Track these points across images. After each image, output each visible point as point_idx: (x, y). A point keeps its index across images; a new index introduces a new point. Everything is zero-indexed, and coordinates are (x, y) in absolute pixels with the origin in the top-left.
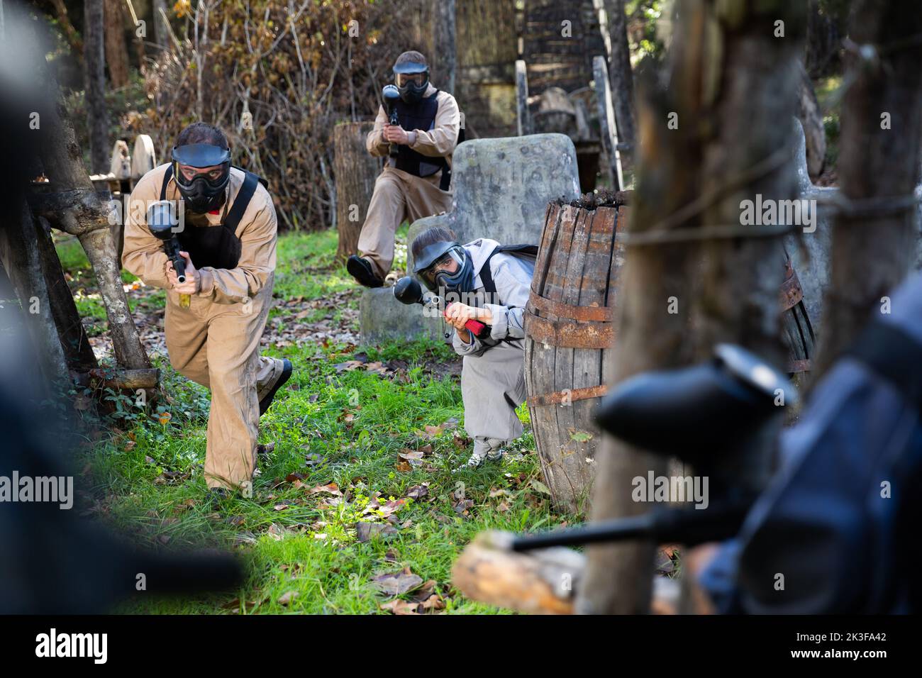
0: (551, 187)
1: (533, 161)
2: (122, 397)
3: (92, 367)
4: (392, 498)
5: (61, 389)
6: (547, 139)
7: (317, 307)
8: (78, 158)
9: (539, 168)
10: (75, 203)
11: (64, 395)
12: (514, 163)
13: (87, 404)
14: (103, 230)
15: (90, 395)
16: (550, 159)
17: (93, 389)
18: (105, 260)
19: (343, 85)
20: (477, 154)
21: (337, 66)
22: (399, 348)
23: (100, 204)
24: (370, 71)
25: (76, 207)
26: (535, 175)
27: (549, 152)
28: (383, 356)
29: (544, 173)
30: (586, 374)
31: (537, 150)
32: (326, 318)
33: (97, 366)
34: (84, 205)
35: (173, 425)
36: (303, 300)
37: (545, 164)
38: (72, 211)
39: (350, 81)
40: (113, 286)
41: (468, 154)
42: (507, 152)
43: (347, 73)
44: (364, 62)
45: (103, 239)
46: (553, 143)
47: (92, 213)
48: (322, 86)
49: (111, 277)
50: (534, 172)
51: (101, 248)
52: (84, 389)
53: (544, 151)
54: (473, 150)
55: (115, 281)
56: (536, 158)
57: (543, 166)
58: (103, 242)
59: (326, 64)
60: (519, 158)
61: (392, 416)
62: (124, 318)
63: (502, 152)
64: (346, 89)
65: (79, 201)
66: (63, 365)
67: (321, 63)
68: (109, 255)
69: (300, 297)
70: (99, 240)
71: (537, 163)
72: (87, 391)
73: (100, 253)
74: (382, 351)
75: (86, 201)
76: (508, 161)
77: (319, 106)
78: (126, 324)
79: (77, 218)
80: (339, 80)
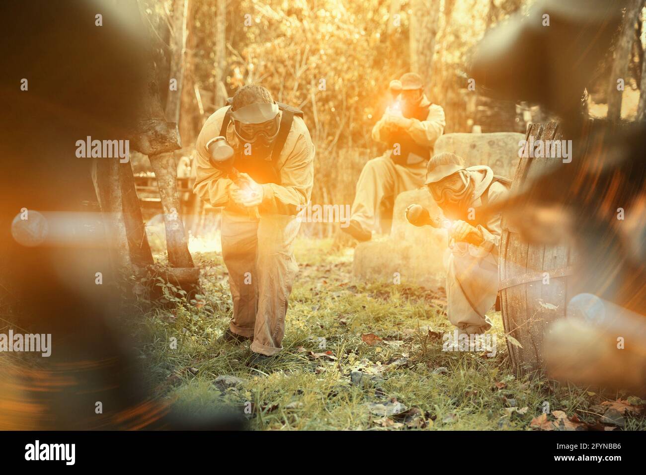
0: (510, 172)
1: (498, 152)
2: (169, 285)
3: (149, 263)
4: (379, 363)
5: (124, 276)
6: (509, 136)
7: (318, 270)
8: (156, 94)
9: (501, 157)
10: (150, 130)
11: (126, 279)
12: (482, 152)
13: (142, 291)
14: (169, 153)
15: (146, 282)
16: (511, 151)
17: (148, 279)
18: (167, 177)
19: (345, 141)
20: (454, 143)
21: (341, 127)
22: (382, 286)
23: (168, 132)
24: (364, 133)
25: (150, 133)
26: (498, 163)
27: (509, 146)
28: (369, 290)
29: (506, 162)
30: (556, 257)
31: (501, 144)
32: (324, 277)
33: (153, 263)
34: (156, 132)
35: (206, 310)
36: (307, 265)
37: (507, 154)
38: (147, 136)
39: (350, 138)
40: (171, 199)
41: (447, 143)
42: (477, 144)
43: (348, 133)
44: (361, 127)
45: (168, 161)
46: (514, 139)
47: (162, 138)
48: (330, 138)
49: (170, 191)
50: (498, 160)
51: (165, 168)
52: (142, 278)
53: (506, 144)
54: (451, 141)
55: (173, 196)
56: (500, 150)
57: (505, 156)
58: (168, 163)
59: (333, 124)
60: (486, 148)
61: (377, 320)
62: (178, 225)
63: (473, 143)
64: (347, 143)
65: (153, 128)
66: (128, 258)
67: (330, 124)
68: (171, 173)
69: (305, 263)
70: (164, 162)
71: (500, 153)
72: (143, 280)
73: (164, 171)
74: (369, 286)
75: (158, 128)
76: (478, 151)
77: (327, 153)
78: (178, 231)
79: (150, 142)
80: (342, 137)
